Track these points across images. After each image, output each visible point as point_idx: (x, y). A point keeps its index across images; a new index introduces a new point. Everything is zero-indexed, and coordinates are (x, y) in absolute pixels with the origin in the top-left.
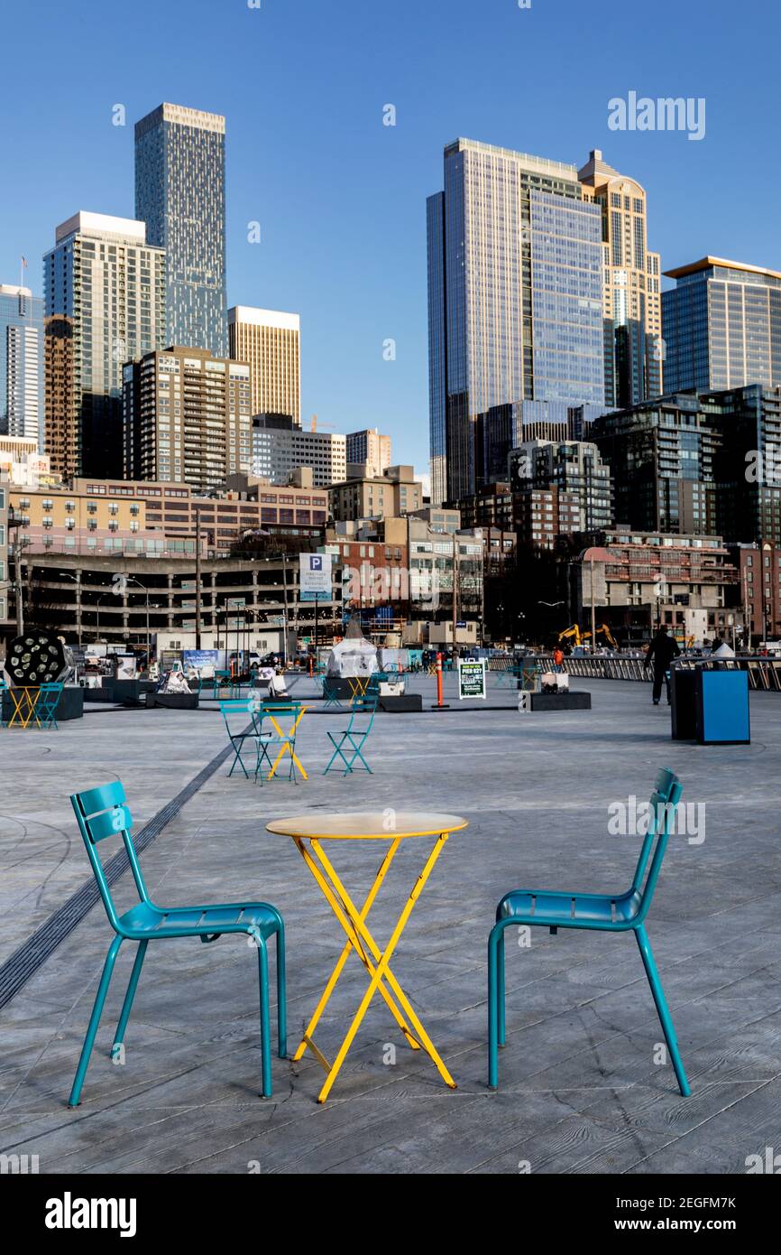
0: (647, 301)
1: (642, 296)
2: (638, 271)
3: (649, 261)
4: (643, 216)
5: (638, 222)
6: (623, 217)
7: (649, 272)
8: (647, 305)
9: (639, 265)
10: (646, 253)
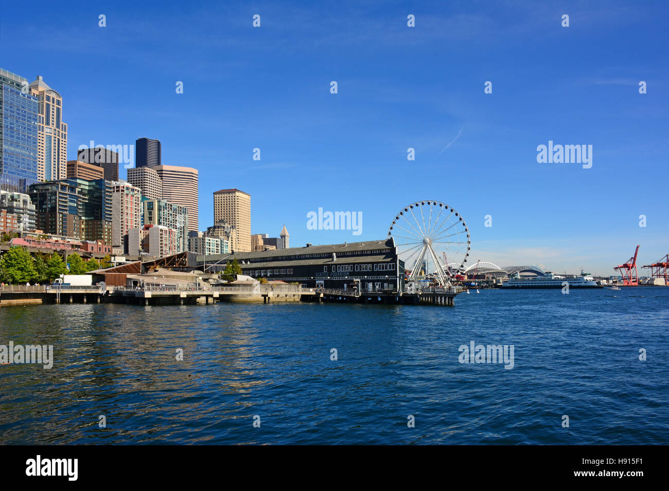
0: (61, 142)
1: (59, 140)
2: (57, 129)
3: (62, 126)
4: (61, 107)
5: (58, 109)
6: (51, 106)
7: (62, 130)
8: (60, 143)
9: (58, 126)
10: (61, 123)
